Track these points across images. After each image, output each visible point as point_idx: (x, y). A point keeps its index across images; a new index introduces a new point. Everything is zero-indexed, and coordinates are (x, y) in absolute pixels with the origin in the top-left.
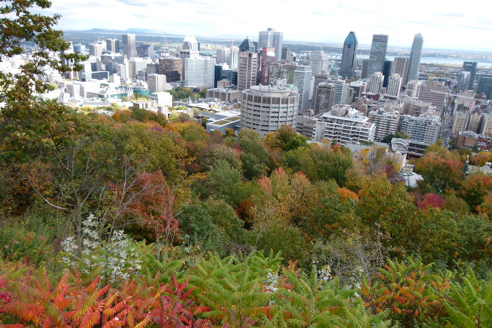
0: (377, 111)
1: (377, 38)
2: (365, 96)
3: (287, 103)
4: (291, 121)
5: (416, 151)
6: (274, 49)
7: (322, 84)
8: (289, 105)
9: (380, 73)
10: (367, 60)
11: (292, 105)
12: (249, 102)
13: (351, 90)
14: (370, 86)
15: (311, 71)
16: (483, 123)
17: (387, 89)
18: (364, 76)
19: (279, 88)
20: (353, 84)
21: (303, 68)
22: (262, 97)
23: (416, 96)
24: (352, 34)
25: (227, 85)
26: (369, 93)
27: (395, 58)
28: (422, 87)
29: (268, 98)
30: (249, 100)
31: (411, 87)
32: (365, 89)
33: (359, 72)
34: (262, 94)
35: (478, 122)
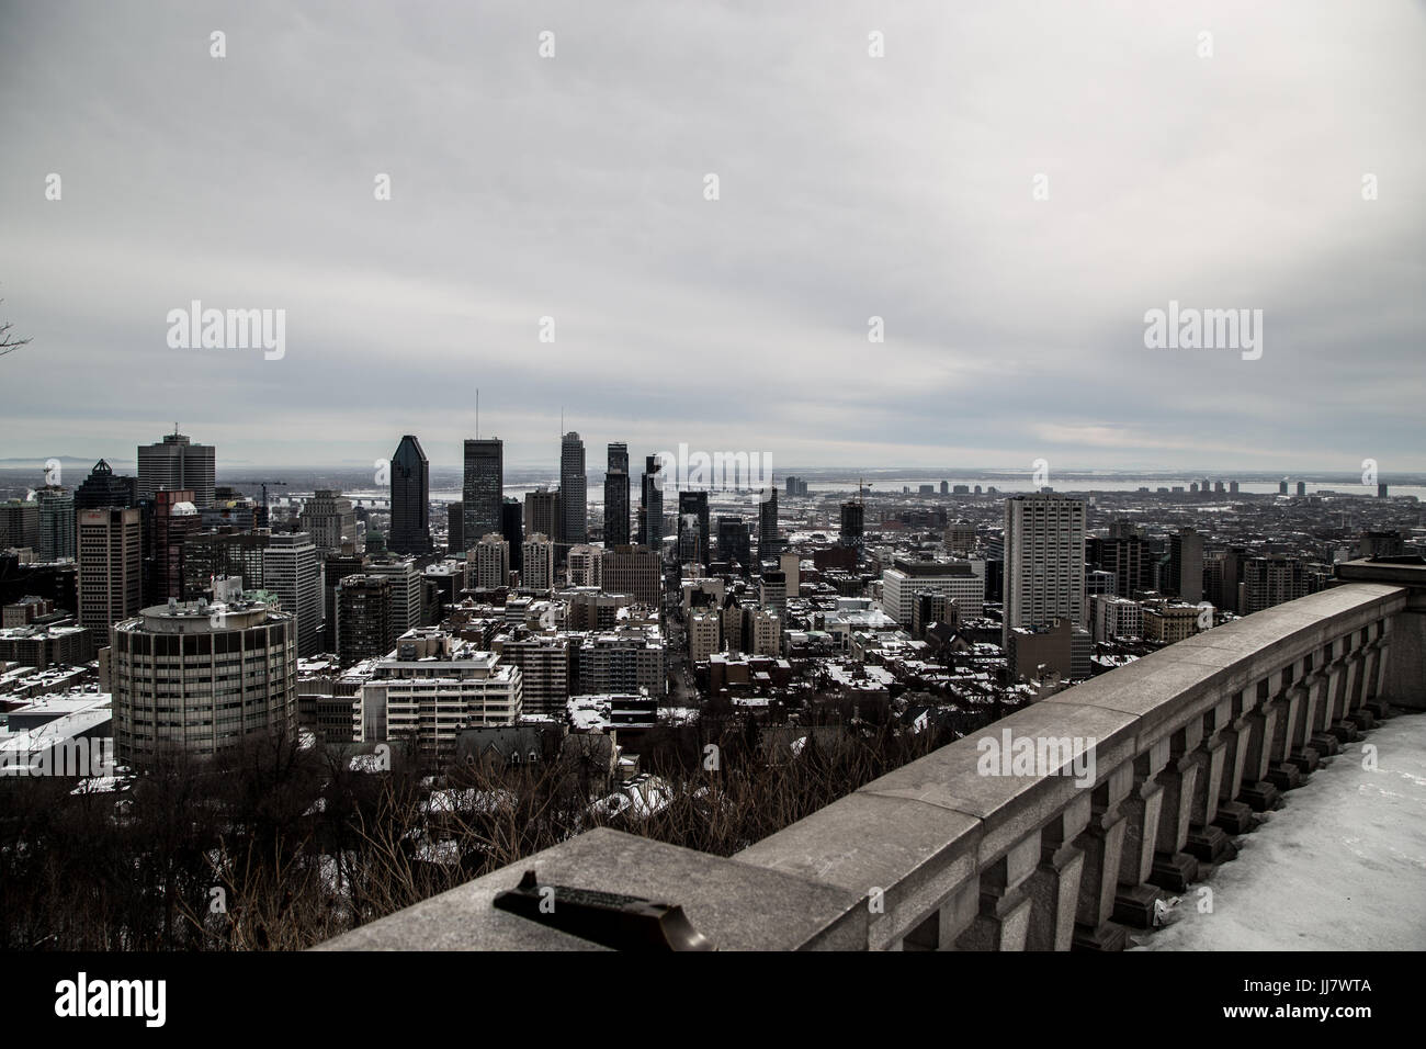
0: (512, 632)
1: (474, 450)
2: (470, 598)
3: (262, 644)
4: (282, 695)
5: (631, 719)
6: (193, 494)
7: (352, 579)
8: (271, 650)
9: (495, 535)
10: (457, 504)
11: (279, 648)
12: (139, 658)
13: (430, 586)
14: (476, 571)
15: (314, 546)
16: (750, 626)
17: (521, 573)
18: (456, 545)
19: (231, 605)
20: (434, 570)
21: (289, 541)
22: (182, 636)
23: (596, 584)
24: (409, 443)
25: (40, 612)
26: (479, 590)
27: (527, 494)
28: (605, 560)
29: (201, 637)
30: (136, 651)
31: (579, 562)
32: (466, 581)
33: (440, 536)
34: (181, 629)
35: (740, 626)
